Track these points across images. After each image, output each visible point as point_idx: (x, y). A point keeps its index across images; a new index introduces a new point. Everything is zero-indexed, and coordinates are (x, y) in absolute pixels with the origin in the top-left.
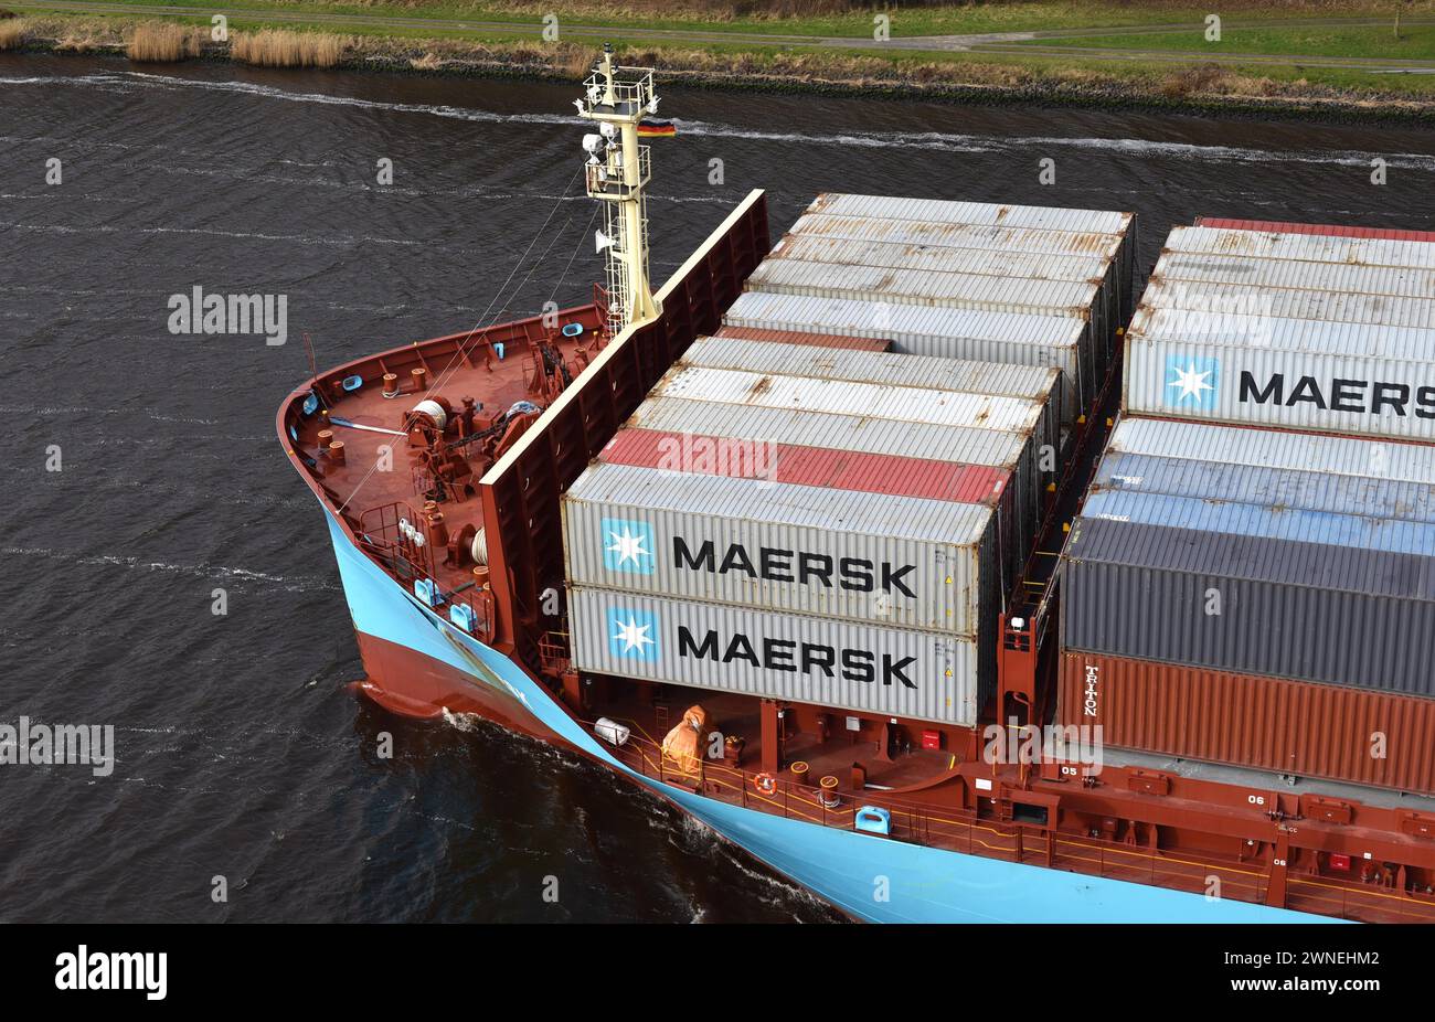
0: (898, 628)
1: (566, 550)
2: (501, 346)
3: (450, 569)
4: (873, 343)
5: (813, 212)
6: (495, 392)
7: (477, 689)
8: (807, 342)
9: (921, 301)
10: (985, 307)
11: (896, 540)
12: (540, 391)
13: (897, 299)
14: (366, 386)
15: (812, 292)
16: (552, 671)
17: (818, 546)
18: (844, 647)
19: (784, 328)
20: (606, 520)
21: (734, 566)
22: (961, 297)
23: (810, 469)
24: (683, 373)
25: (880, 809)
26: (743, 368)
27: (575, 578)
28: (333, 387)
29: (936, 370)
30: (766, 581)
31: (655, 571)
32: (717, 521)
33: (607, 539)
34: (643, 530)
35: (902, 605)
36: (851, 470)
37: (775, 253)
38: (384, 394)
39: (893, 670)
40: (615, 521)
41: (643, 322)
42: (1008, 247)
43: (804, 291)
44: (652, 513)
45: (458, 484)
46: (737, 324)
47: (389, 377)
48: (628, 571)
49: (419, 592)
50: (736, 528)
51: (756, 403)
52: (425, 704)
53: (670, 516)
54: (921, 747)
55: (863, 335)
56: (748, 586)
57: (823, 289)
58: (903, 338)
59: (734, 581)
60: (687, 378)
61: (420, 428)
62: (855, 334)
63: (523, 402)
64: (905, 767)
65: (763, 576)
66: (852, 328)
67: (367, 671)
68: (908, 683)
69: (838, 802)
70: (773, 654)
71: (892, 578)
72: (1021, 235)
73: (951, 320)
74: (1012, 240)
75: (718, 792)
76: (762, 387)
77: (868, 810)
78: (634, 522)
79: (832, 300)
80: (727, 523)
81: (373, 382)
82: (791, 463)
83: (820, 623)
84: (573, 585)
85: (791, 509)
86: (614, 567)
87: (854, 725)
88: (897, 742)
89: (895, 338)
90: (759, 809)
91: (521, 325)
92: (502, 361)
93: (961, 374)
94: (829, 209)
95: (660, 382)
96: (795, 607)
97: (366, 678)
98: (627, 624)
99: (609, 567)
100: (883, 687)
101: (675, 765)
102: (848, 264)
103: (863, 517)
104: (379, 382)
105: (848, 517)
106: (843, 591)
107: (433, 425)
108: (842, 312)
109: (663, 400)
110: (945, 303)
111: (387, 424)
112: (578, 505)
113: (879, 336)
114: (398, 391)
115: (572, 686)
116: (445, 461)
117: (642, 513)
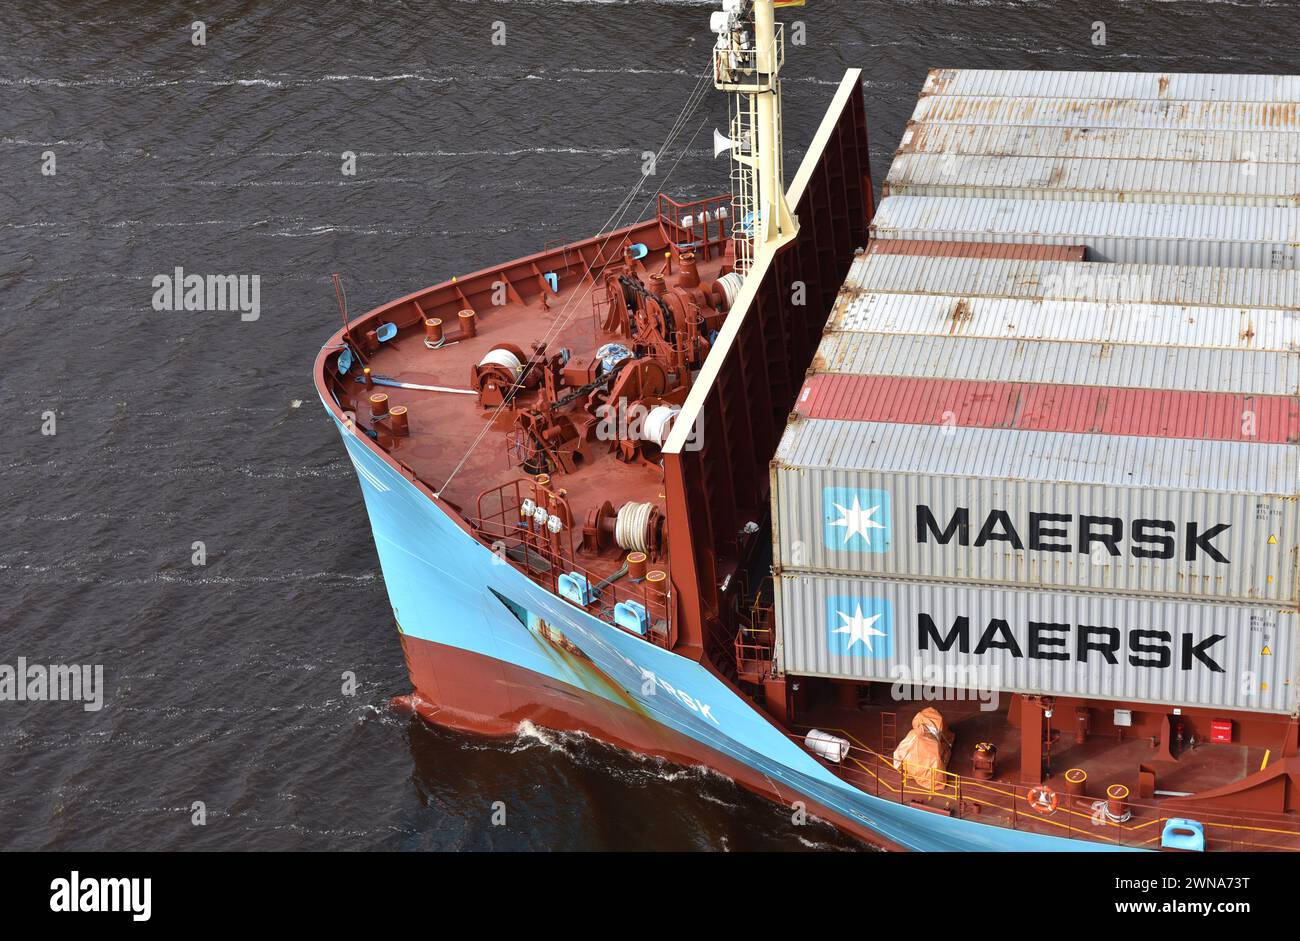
0: (1203, 600)
1: (775, 528)
2: (553, 276)
3: (587, 558)
4: (1065, 251)
5: (931, 94)
6: (562, 334)
7: (564, 698)
8: (983, 254)
9: (1108, 196)
10: (1188, 199)
11: (1206, 493)
12: (619, 329)
13: (1077, 196)
14: (402, 334)
15: (969, 192)
16: (751, 675)
17: (1104, 506)
18: (1133, 627)
19: (948, 238)
20: (829, 489)
21: (994, 537)
22: (1158, 188)
23: (1064, 410)
24: (857, 301)
25: (1190, 821)
26: (928, 290)
27: (785, 562)
28: (366, 338)
29: (1166, 280)
30: (1035, 553)
31: (890, 549)
32: (974, 484)
33: (829, 512)
34: (877, 499)
35: (1210, 572)
36: (1115, 410)
37: (906, 146)
38: (427, 343)
39: (1195, 651)
40: (841, 490)
41: (782, 241)
42: (1188, 124)
43: (959, 192)
44: (889, 480)
45: (565, 452)
46: (889, 236)
47: (432, 322)
48: (855, 549)
49: (563, 589)
50: (999, 489)
51: (963, 333)
52: (492, 718)
53: (913, 481)
54: (1206, 740)
55: (1049, 241)
56: (1011, 560)
57: (984, 188)
58: (1100, 243)
59: (993, 554)
60: (865, 305)
61: (495, 385)
62: (1039, 241)
63: (611, 345)
64: (1194, 766)
65: (1031, 547)
66: (1036, 234)
67: (414, 683)
68: (1213, 666)
69: (1129, 816)
70: (1040, 641)
71: (1198, 541)
72: (1198, 110)
73: (1152, 217)
74: (1190, 115)
75: (980, 811)
76: (960, 313)
77: (1174, 823)
78: (865, 491)
79: (997, 201)
80: (987, 486)
81: (411, 329)
82: (1039, 405)
83: (1102, 600)
84: (782, 571)
85: (1063, 464)
86: (837, 547)
87: (1123, 719)
88: (1180, 736)
89: (1090, 243)
90: (1032, 830)
91: (575, 250)
92: (557, 294)
93: (1198, 283)
94: (950, 89)
95: (833, 314)
96: (1072, 582)
97: (411, 690)
98: (851, 614)
99: (831, 546)
100: (1181, 672)
101: (912, 781)
102: (1002, 155)
103: (1157, 469)
104: (420, 327)
105: (1138, 468)
106: (1134, 560)
107: (511, 380)
108: (1016, 214)
109: (847, 337)
110: (1138, 198)
111: (442, 381)
112: (793, 474)
113: (1070, 242)
114: (443, 339)
115: (777, 694)
116: (550, 424)
117: (877, 479)
